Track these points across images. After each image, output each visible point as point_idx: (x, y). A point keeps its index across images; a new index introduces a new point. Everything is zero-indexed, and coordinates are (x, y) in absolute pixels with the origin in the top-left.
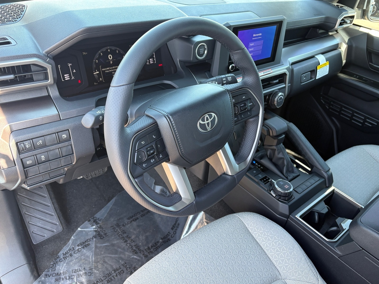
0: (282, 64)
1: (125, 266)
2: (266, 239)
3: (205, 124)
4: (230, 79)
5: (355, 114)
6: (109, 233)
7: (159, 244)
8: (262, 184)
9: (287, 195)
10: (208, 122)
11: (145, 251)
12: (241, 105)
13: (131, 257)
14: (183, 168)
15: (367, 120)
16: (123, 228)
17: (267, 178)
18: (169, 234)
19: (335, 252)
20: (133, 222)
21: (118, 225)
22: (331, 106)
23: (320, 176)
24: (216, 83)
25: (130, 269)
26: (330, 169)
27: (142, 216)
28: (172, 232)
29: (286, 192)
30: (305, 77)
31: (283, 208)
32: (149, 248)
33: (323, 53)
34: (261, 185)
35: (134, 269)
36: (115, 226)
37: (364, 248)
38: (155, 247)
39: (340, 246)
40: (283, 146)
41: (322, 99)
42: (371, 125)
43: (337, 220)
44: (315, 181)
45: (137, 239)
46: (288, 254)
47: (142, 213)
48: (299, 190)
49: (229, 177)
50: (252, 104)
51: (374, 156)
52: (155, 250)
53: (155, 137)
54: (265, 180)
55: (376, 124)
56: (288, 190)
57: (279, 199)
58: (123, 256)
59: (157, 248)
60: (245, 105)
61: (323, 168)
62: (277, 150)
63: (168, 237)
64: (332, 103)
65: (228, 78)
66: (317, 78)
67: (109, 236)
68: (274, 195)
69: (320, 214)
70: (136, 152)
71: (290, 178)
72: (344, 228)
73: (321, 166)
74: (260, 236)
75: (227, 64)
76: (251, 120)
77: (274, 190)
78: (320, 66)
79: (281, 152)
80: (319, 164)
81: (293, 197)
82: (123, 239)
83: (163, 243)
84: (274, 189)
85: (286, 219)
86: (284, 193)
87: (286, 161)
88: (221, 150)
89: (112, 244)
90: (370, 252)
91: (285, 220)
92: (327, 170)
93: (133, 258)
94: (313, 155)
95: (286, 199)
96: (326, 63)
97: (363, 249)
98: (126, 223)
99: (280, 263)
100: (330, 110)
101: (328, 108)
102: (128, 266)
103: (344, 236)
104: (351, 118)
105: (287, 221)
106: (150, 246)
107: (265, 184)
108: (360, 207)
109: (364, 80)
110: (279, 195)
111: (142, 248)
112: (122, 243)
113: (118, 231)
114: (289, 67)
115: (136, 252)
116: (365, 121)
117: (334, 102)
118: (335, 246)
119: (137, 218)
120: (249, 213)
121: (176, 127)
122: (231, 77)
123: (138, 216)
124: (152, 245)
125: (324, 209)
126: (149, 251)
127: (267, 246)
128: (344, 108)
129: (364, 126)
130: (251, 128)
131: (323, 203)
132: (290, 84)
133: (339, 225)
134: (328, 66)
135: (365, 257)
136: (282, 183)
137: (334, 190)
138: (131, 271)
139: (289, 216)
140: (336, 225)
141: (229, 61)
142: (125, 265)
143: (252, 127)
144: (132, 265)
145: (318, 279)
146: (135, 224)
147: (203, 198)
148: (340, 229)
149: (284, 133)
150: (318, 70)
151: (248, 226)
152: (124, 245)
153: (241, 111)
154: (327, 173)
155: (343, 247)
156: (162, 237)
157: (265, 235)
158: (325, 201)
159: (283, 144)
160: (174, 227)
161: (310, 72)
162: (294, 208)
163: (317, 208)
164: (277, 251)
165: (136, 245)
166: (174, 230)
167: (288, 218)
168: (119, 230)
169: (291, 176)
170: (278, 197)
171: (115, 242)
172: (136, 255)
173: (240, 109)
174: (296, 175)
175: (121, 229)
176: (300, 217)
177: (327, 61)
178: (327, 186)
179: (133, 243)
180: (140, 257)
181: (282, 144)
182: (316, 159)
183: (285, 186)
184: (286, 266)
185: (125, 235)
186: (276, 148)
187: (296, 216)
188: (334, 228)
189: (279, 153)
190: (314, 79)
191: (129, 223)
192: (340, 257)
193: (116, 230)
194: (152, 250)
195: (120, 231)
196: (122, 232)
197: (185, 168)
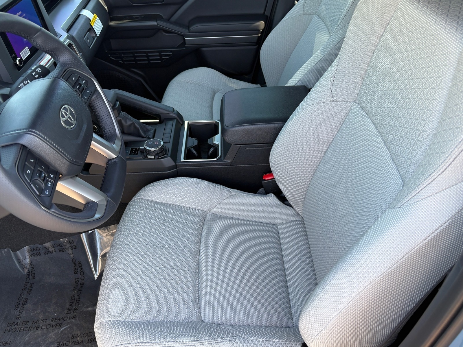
0: (60, 36)
1: (63, 345)
2: (174, 196)
3: (67, 119)
4: (40, 70)
5: (149, 54)
6: (9, 339)
7: (76, 296)
8: (134, 156)
9: (163, 150)
10: (68, 115)
11: (68, 315)
12: (77, 87)
13: (59, 333)
14: (76, 177)
15: (162, 54)
16: (19, 321)
17: (134, 149)
18: (76, 280)
19: (226, 163)
20: (25, 306)
21: (11, 324)
22: (124, 59)
23: (172, 119)
24: (28, 81)
25: (70, 341)
26: (173, 108)
27: (29, 293)
28: (78, 276)
29: (160, 147)
30: (88, 39)
31: (168, 162)
32: (69, 309)
33: (84, 8)
34: (134, 158)
35: (74, 337)
36: (8, 328)
37: (242, 143)
38: (74, 303)
39: (225, 156)
40: (124, 113)
41: (110, 57)
42: (168, 57)
43: (209, 143)
44: (171, 126)
45: (47, 314)
46: (198, 192)
47: (25, 292)
48: (167, 140)
49: (116, 160)
50: (84, 81)
51: (189, 81)
52: (78, 304)
53: (33, 161)
54: (133, 152)
55: (171, 53)
56: (160, 145)
57: (159, 157)
58: (50, 340)
59: (77, 302)
60: (80, 85)
61: (168, 111)
62: (122, 119)
63: (79, 283)
64: (122, 55)
65: (37, 70)
66: (98, 36)
67: (12, 341)
68: (153, 157)
69: (195, 147)
70: (31, 185)
71: (151, 136)
72: (218, 144)
73: (166, 110)
74: (168, 198)
75: (12, 61)
76: (94, 97)
77: (150, 153)
78: (92, 21)
79: (127, 119)
80: (163, 109)
81: (167, 149)
82: (32, 329)
83: (80, 292)
84: (148, 152)
85: (176, 169)
86: (159, 149)
87: (137, 124)
88: (92, 142)
89: (25, 343)
90: (246, 143)
91: (175, 171)
92: (172, 110)
93: (62, 331)
94: (152, 105)
95: (164, 153)
96: (95, 17)
97: (241, 145)
98: (18, 313)
99: (198, 204)
100: (125, 63)
101: (122, 62)
102: (64, 342)
103: (223, 149)
104: (149, 60)
105: (177, 170)
106: (68, 306)
107: (137, 155)
108: (214, 123)
109: (136, 18)
110: (156, 154)
111: (62, 316)
112: (35, 332)
113: (17, 329)
114: (68, 36)
115: (59, 324)
116: (161, 56)
117: (123, 53)
118: (223, 159)
119: (26, 300)
120: (144, 188)
121: (47, 137)
122: (39, 68)
123: (24, 297)
124: (70, 304)
125: (194, 142)
126: (72, 312)
127: (179, 200)
128: (136, 54)
129: (163, 60)
130: (99, 105)
131: (190, 138)
132: (81, 54)
133: (212, 144)
134: (98, 18)
135: (246, 149)
136: (150, 143)
137: (188, 123)
138: (74, 341)
139: (176, 165)
140: (210, 146)
141: (11, 56)
142: (61, 344)
143: (99, 103)
144: (68, 337)
145: (229, 191)
146: (29, 306)
147: (112, 190)
148: (216, 147)
149: (117, 100)
150: (94, 27)
151: (152, 198)
152: (39, 332)
153: (81, 93)
154: (174, 113)
155: (228, 155)
156: (73, 288)
157: (171, 193)
158: (190, 136)
159: (123, 111)
160: (77, 270)
161: (88, 33)
162: (175, 156)
163: (189, 145)
164: (189, 197)
165: (53, 319)
166: (79, 272)
167: (177, 167)
168: (17, 327)
169: (151, 134)
170: (157, 157)
171: (27, 338)
172: (62, 326)
173: (80, 91)
174: (153, 130)
175: (18, 323)
176: (184, 159)
177: (94, 14)
178: (182, 123)
179: (47, 320)
180: (68, 324)
181: (121, 112)
182: (158, 107)
183: (156, 143)
184: (204, 202)
185: (30, 324)
186: (120, 119)
187: (181, 161)
188: (212, 150)
189: (126, 122)
190: (96, 38)
191: (21, 311)
192: (231, 164)
193: (14, 330)
194: (74, 307)
195: (20, 326)
196: (23, 324)
197: (77, 176)
